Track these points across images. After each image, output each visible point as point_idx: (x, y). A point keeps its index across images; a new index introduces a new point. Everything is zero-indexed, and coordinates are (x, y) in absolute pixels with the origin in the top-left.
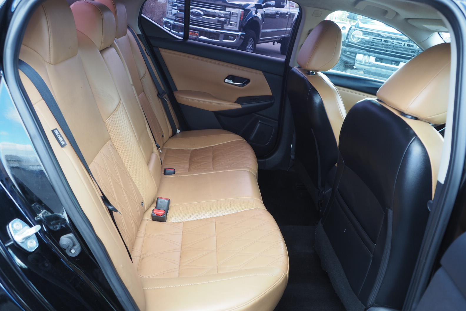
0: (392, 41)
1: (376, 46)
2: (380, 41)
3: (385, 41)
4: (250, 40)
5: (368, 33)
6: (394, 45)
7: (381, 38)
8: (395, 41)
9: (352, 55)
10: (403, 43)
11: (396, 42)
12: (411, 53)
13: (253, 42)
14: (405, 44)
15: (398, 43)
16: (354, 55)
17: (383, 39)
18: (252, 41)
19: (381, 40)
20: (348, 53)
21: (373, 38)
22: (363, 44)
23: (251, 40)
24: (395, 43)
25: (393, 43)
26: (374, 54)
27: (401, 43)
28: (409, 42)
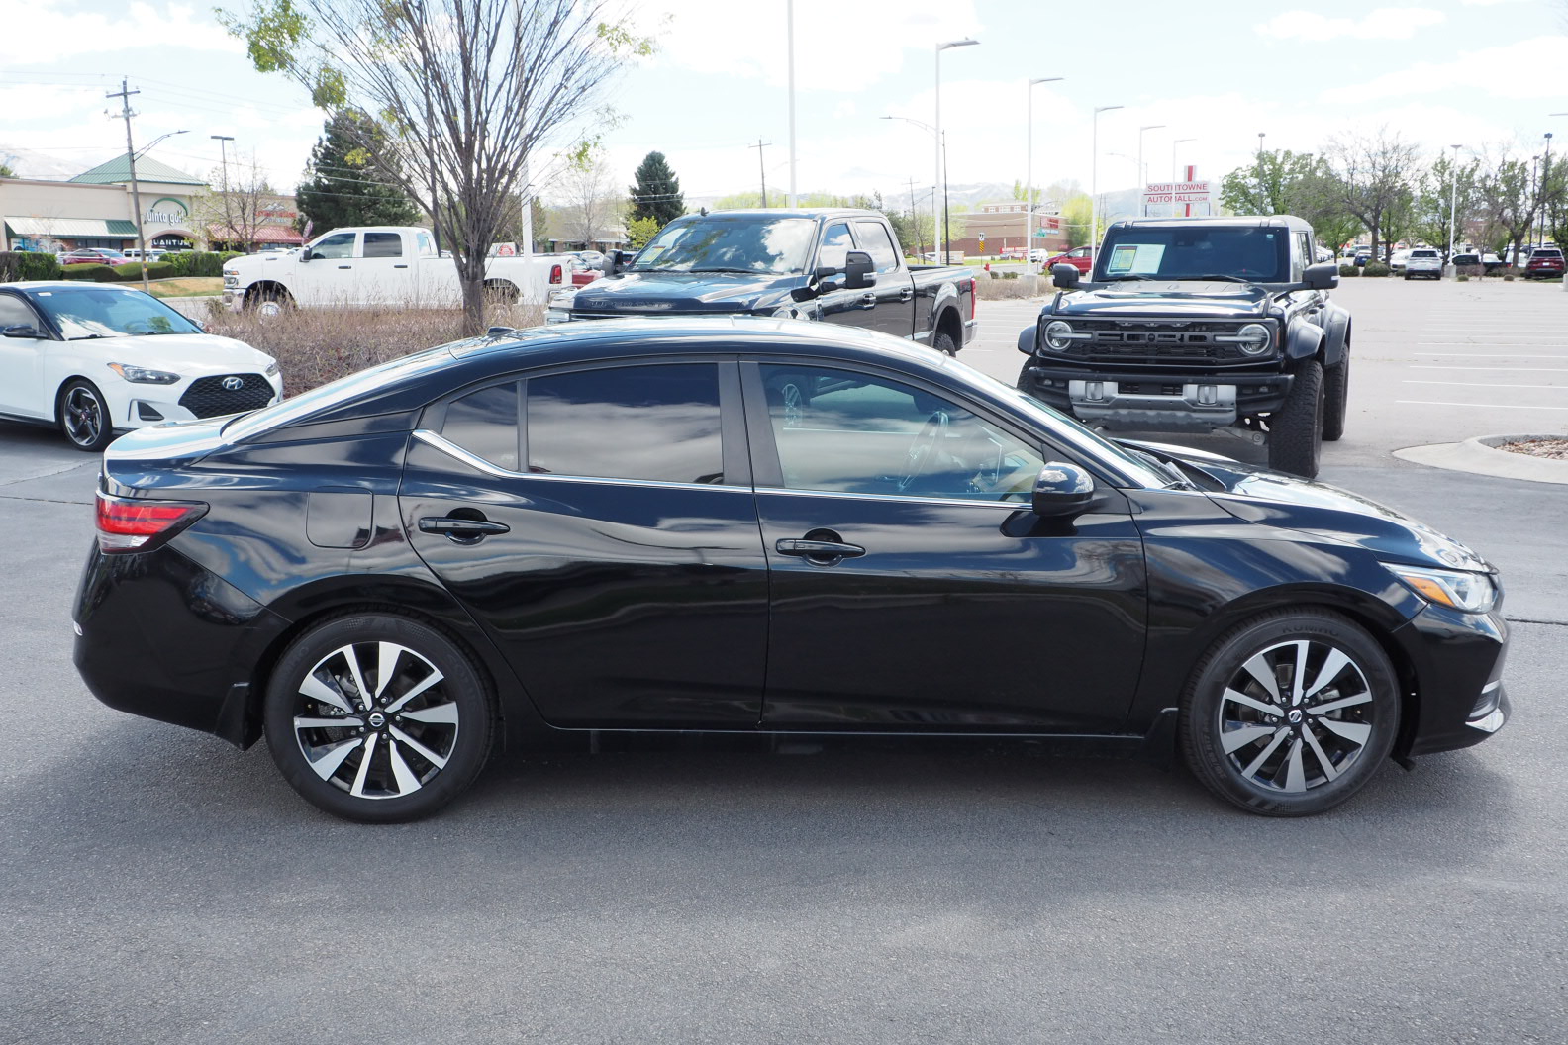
0: (1147, 333)
1: (1114, 352)
2: (1118, 338)
3: (1130, 337)
4: (786, 387)
5: (1085, 324)
6: (1155, 342)
7: (1118, 332)
8: (1156, 333)
9: (1058, 385)
10: (1178, 335)
11: (1159, 336)
12: (1208, 356)
13: (798, 393)
14: (1182, 336)
15: (1165, 336)
16: (1063, 385)
17: (1126, 333)
18: (794, 390)
19: (1121, 336)
20: (1048, 382)
21: (1100, 335)
22: (1079, 353)
23: (790, 388)
24: (1157, 339)
25: (1154, 339)
26: (1110, 376)
27: (1174, 337)
28: (1194, 331)
